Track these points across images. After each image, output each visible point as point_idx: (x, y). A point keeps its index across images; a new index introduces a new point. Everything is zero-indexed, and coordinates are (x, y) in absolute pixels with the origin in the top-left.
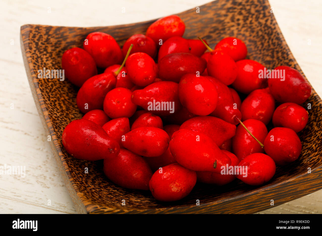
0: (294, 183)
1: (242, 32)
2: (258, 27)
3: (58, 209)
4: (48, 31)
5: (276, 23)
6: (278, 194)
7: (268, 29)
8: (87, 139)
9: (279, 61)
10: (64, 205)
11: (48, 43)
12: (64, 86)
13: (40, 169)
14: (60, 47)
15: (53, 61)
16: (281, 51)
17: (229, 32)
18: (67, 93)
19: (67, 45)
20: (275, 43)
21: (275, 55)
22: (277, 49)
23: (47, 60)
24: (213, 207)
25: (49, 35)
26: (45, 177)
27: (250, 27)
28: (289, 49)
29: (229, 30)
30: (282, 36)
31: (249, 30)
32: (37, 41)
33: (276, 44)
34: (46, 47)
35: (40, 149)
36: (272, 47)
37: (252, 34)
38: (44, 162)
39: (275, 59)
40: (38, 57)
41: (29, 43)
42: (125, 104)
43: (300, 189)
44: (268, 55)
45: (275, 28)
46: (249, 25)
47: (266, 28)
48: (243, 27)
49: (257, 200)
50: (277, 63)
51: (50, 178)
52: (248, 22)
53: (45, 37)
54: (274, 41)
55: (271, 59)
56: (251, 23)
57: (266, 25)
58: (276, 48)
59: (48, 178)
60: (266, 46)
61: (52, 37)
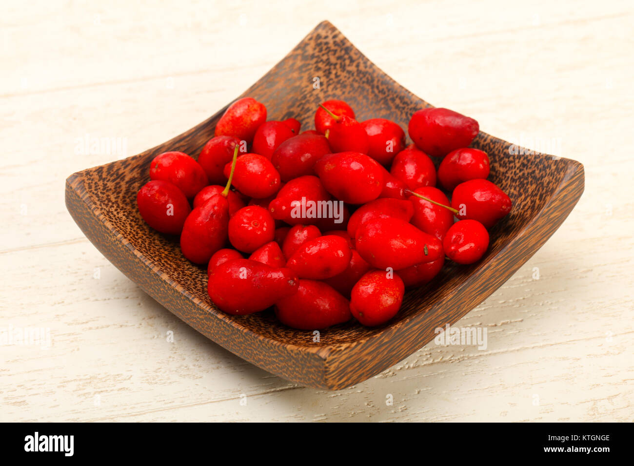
0: (525, 238)
1: (330, 92)
2: (349, 78)
3: (232, 397)
4: (100, 174)
5: (372, 64)
6: (511, 259)
7: (364, 76)
8: (255, 281)
9: (401, 109)
10: (237, 389)
11: (107, 191)
12: (154, 240)
13: (173, 360)
14: (121, 190)
15: (124, 212)
16: (397, 97)
17: (312, 99)
18: (162, 247)
19: (127, 185)
20: (383, 90)
21: (391, 104)
22: (391, 96)
23: (118, 213)
24: (449, 303)
25: (104, 179)
26: (186, 367)
27: (338, 82)
28: (407, 90)
29: (311, 95)
30: (388, 77)
31: (339, 86)
32: (95, 192)
33: (386, 90)
34: (108, 196)
35: (154, 337)
36: (381, 96)
37: (344, 90)
38: (172, 350)
39: (393, 110)
40: (108, 212)
41: (90, 197)
42: (265, 224)
43: (532, 245)
44: (381, 109)
45: (374, 71)
46: (336, 80)
47: (361, 75)
48: (328, 85)
49: (491, 275)
50: (399, 113)
51: (194, 365)
52: (332, 76)
53: (101, 183)
54: (381, 88)
55: (388, 112)
56: (337, 76)
57: (359, 72)
58: (388, 96)
59: (191, 367)
60: (372, 98)
61: (108, 181)
